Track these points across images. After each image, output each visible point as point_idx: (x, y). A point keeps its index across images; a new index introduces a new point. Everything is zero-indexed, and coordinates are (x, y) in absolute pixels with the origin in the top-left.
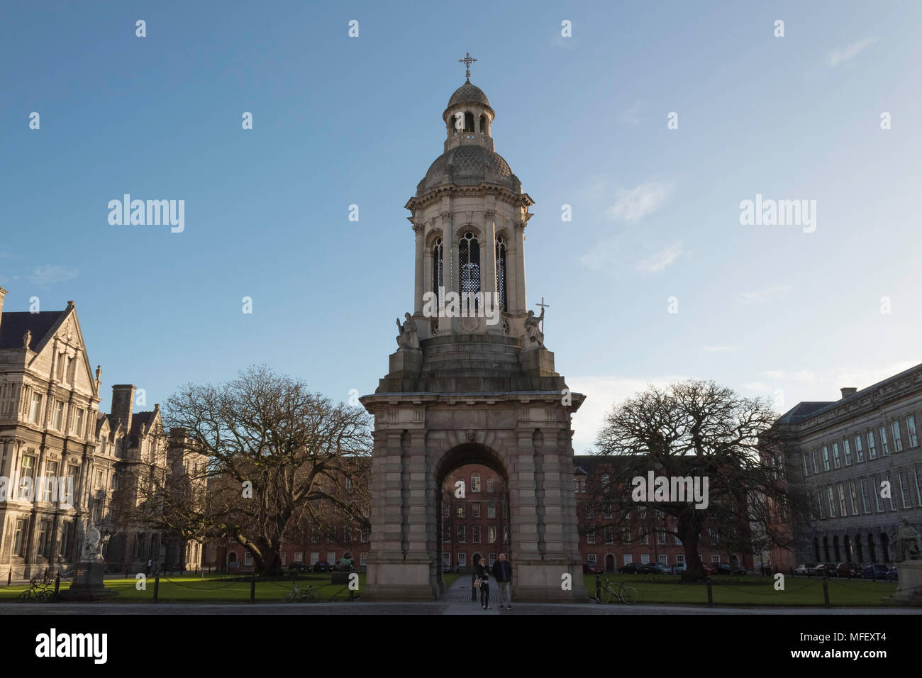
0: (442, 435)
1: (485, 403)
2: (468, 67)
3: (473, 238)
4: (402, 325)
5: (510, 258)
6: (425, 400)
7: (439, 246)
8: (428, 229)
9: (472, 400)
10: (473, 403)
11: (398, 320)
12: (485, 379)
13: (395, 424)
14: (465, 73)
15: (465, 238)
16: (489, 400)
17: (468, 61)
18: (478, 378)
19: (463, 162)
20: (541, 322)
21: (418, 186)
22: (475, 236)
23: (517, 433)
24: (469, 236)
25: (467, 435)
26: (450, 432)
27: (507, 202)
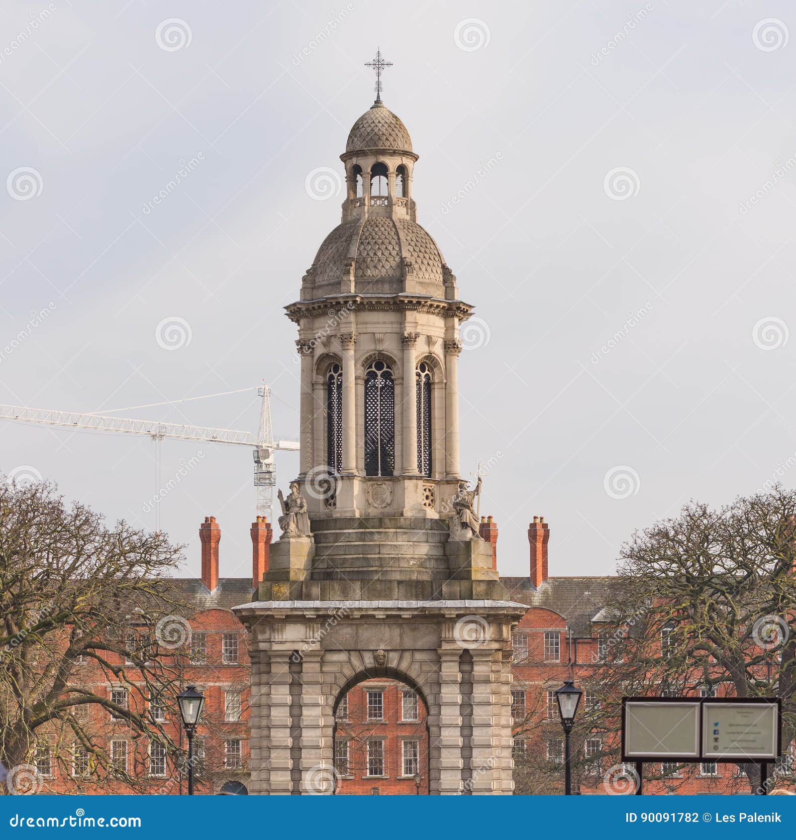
0: (342, 657)
1: (400, 616)
2: (379, 75)
3: (385, 369)
4: (285, 499)
5: (437, 394)
6: (321, 613)
7: (336, 375)
8: (320, 351)
9: (382, 613)
10: (385, 617)
11: (280, 492)
12: (400, 582)
13: (281, 643)
14: (375, 86)
15: (374, 369)
16: (405, 613)
17: (379, 65)
18: (391, 581)
19: (372, 255)
20: (476, 497)
21: (304, 279)
22: (388, 367)
23: (439, 657)
24: (379, 366)
25: (376, 658)
26: (352, 653)
27: (433, 313)
